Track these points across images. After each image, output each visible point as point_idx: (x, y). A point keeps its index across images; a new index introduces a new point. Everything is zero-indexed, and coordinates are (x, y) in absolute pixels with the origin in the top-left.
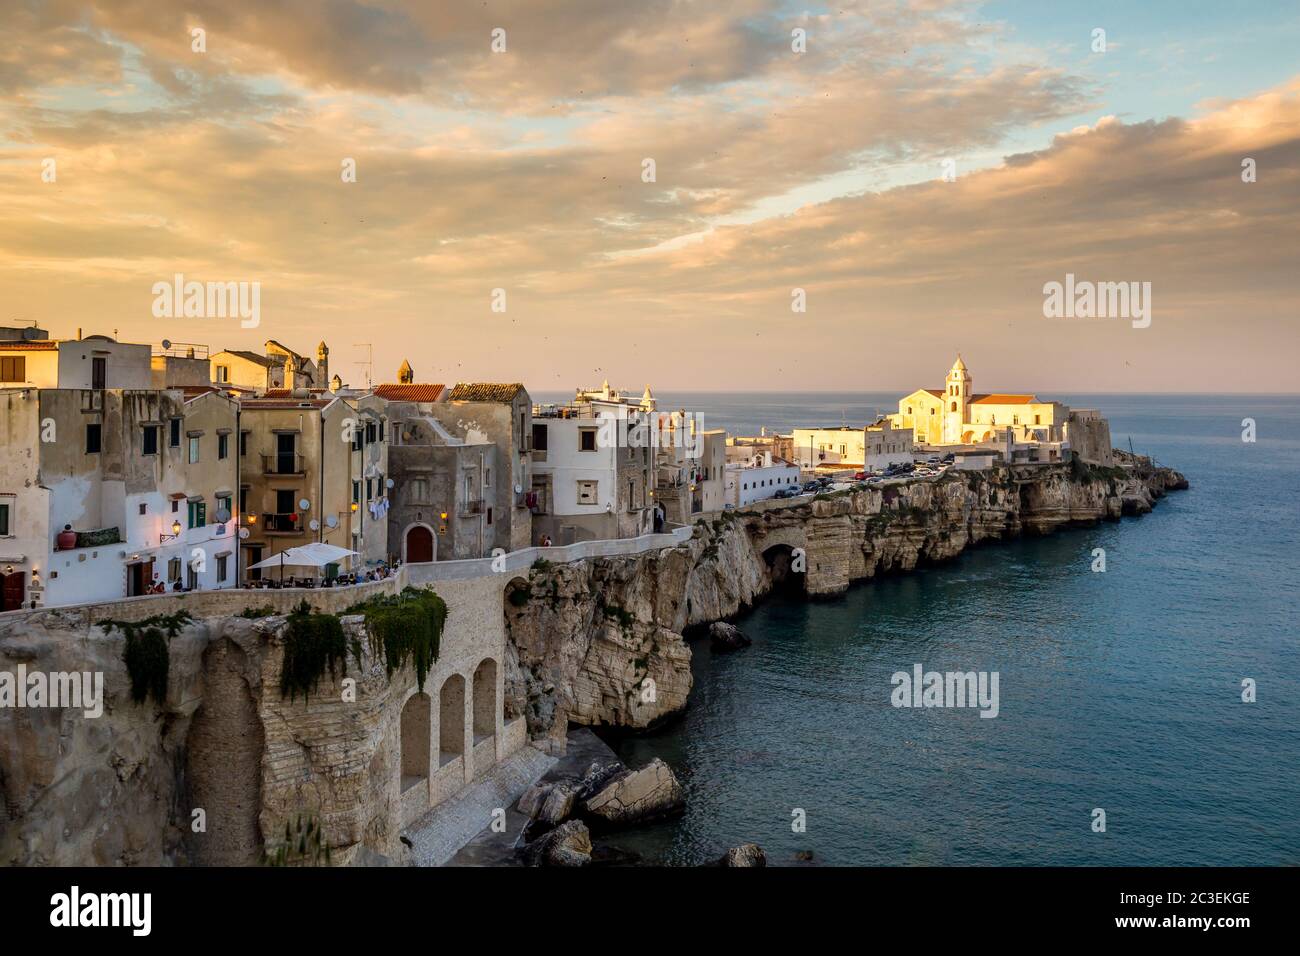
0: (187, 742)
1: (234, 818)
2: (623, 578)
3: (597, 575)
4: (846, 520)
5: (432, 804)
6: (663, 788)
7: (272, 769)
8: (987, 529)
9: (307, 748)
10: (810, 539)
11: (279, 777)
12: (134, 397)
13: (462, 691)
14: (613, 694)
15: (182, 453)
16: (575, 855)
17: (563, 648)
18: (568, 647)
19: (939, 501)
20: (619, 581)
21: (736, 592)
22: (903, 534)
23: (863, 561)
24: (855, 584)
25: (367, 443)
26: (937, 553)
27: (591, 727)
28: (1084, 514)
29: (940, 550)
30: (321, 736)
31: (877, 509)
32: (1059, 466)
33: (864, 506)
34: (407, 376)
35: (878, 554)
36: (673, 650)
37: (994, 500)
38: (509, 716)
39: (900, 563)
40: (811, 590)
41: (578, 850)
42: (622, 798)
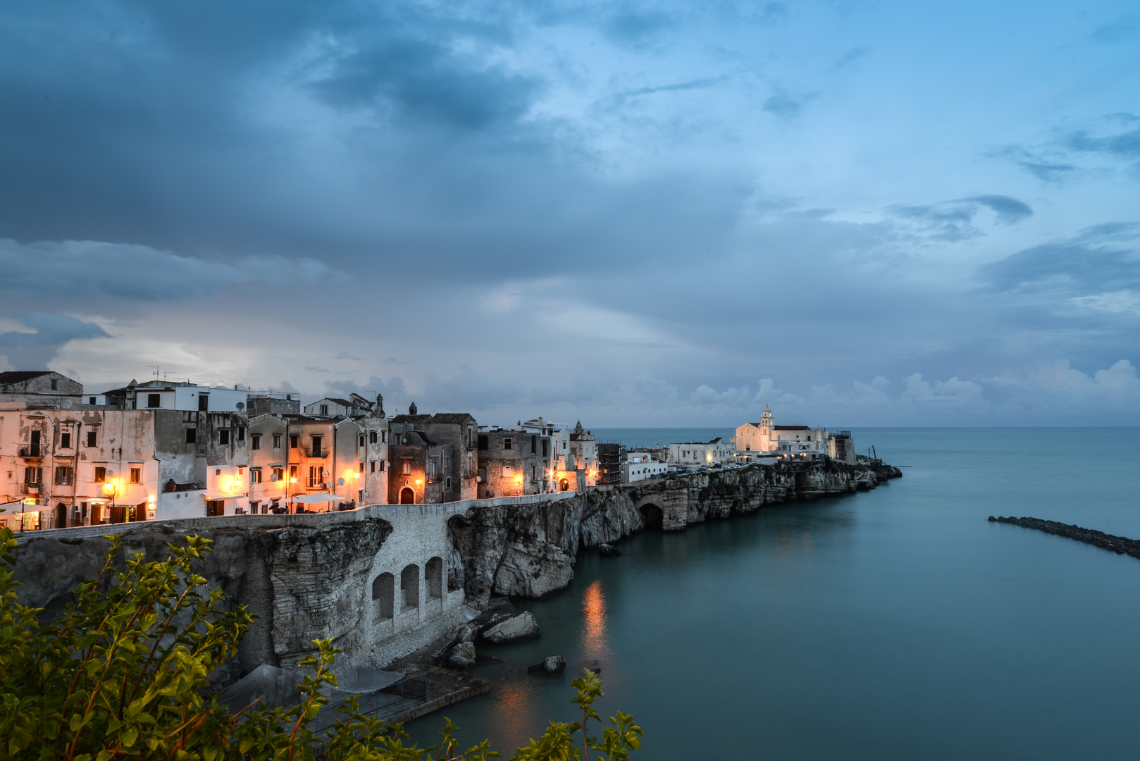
0: (238, 593)
1: (260, 633)
2: (525, 516)
3: (511, 515)
4: (685, 491)
5: (396, 632)
6: (528, 626)
7: (277, 608)
8: (775, 497)
9: (298, 598)
10: (665, 500)
11: (281, 612)
12: (214, 415)
13: (418, 573)
14: (522, 579)
15: (246, 445)
16: (464, 660)
17: (487, 553)
18: (490, 553)
19: (744, 481)
20: (522, 518)
21: (618, 527)
22: (720, 499)
23: (697, 513)
24: (690, 525)
25: (371, 442)
26: (742, 509)
27: (510, 596)
28: (833, 489)
29: (744, 508)
30: (305, 591)
31: (706, 485)
32: (817, 463)
33: (698, 483)
34: (413, 409)
35: (706, 509)
36: (556, 556)
37: (778, 481)
38: (452, 587)
39: (720, 514)
40: (665, 528)
41: (466, 657)
42: (503, 632)
